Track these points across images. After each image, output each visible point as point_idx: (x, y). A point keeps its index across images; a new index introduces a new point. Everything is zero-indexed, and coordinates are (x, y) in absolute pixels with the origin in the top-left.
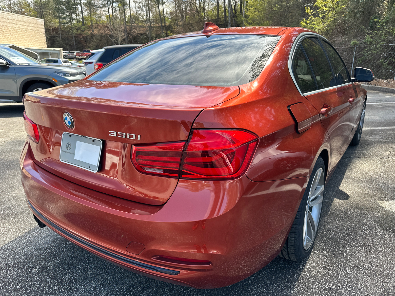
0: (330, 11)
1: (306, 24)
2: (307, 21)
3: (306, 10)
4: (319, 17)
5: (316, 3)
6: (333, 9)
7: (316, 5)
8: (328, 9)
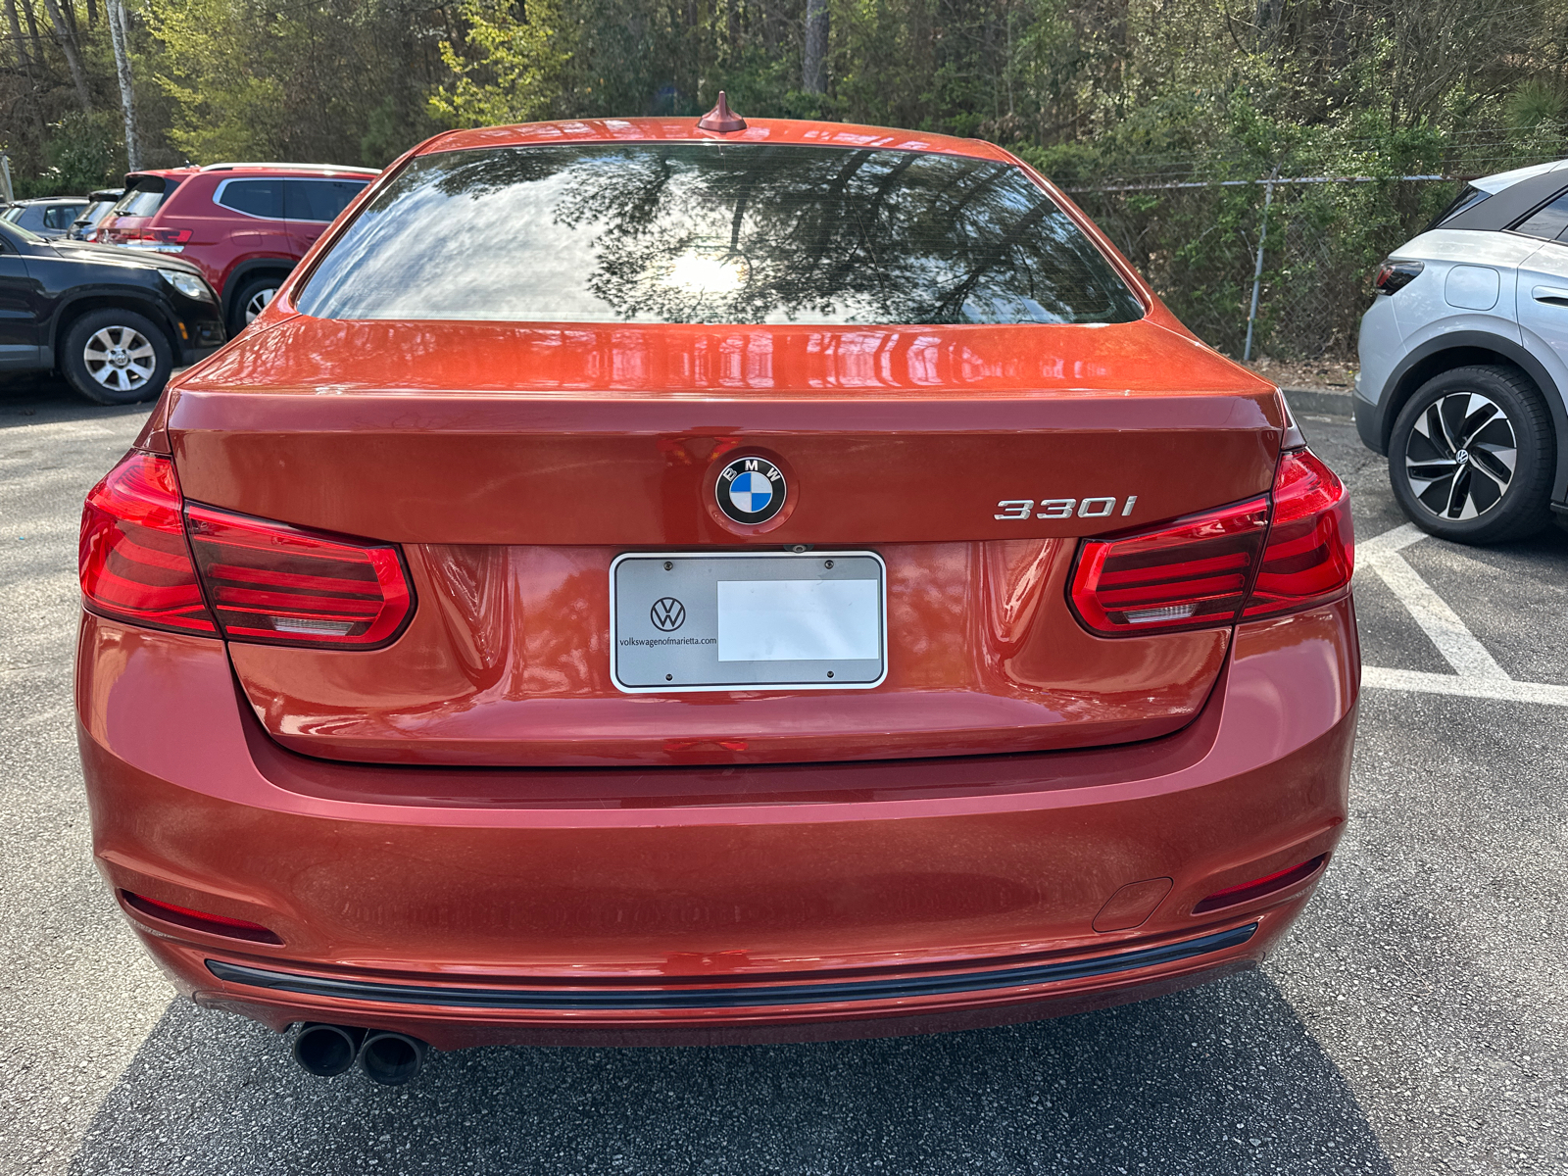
0: (526, 67)
1: (451, 109)
2: (455, 98)
3: (442, 54)
4: (498, 85)
5: (472, 32)
6: (537, 62)
7: (473, 39)
8: (518, 59)
